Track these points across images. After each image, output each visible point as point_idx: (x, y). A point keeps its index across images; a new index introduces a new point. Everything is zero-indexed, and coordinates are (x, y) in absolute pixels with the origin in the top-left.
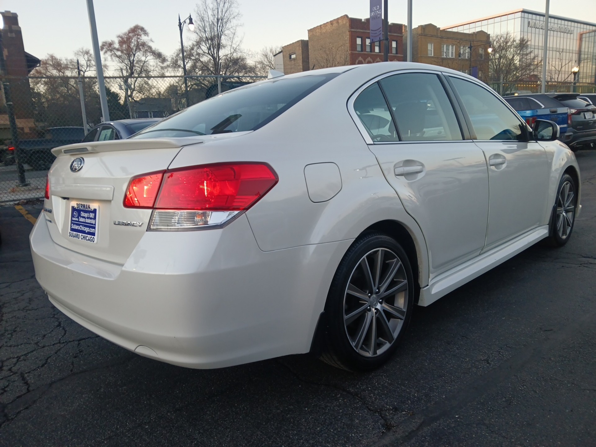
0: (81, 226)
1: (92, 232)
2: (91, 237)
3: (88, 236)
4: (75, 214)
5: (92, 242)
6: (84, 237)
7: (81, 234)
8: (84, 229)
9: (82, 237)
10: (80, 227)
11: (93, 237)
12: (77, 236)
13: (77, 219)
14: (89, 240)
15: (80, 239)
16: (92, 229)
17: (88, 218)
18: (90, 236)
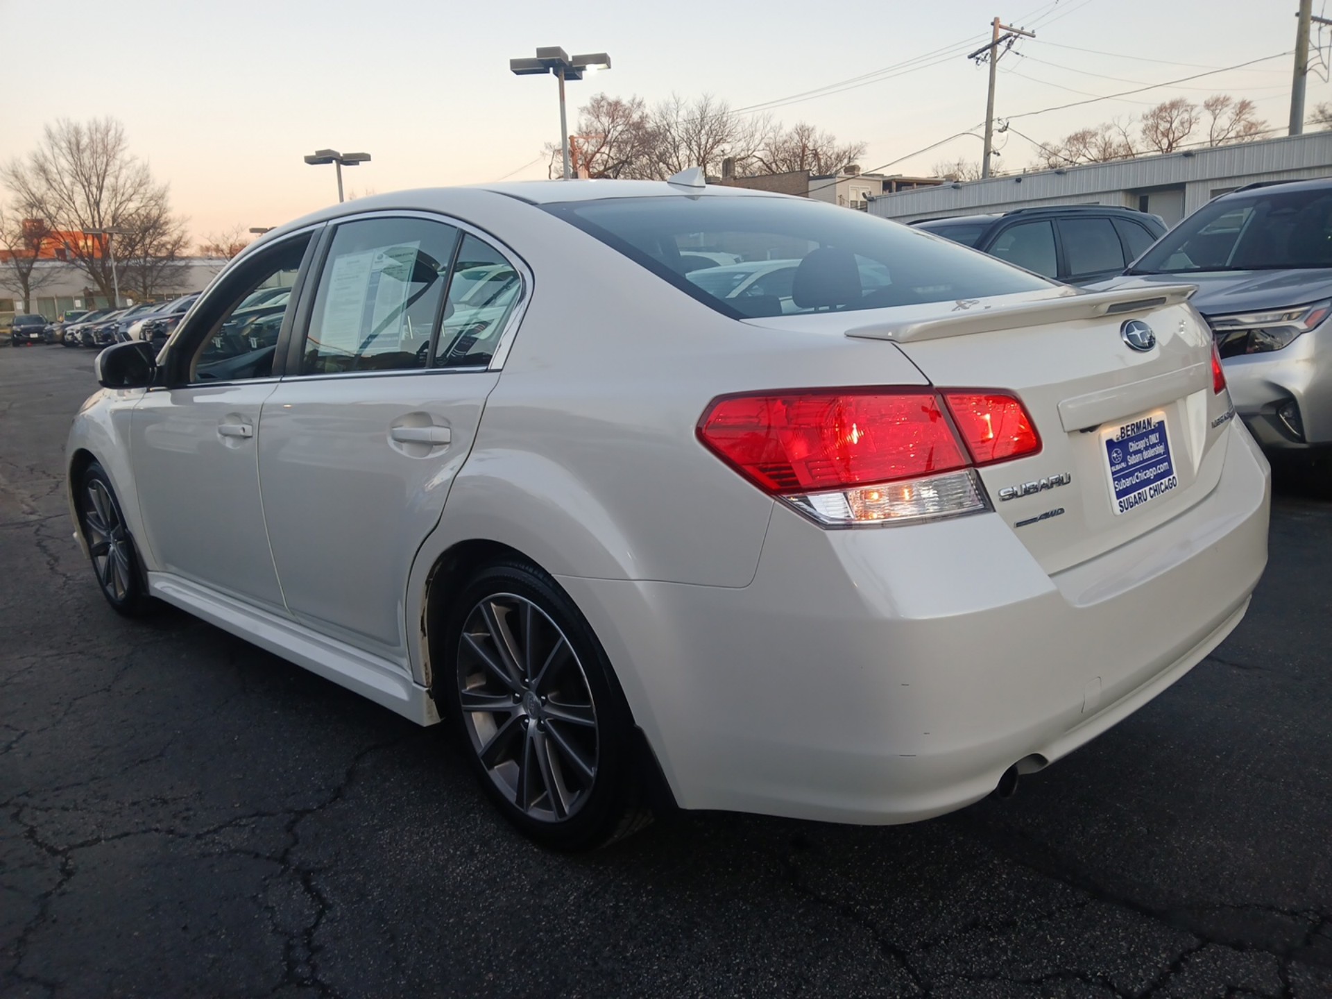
0: (1136, 474)
1: (1162, 470)
2: (1170, 479)
3: (1163, 481)
4: (1115, 455)
5: (1173, 487)
6: (1155, 490)
7: (1147, 488)
8: (1145, 475)
9: (1152, 492)
10: (1135, 477)
11: (1171, 477)
12: (1141, 498)
13: (1123, 465)
14: (1166, 488)
15: (1149, 498)
16: (1161, 465)
17: (1146, 448)
18: (1167, 479)
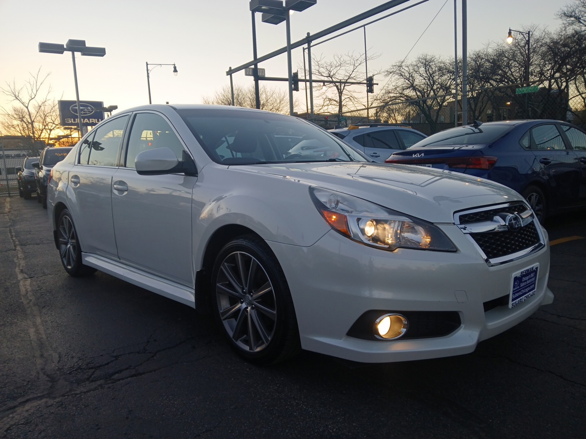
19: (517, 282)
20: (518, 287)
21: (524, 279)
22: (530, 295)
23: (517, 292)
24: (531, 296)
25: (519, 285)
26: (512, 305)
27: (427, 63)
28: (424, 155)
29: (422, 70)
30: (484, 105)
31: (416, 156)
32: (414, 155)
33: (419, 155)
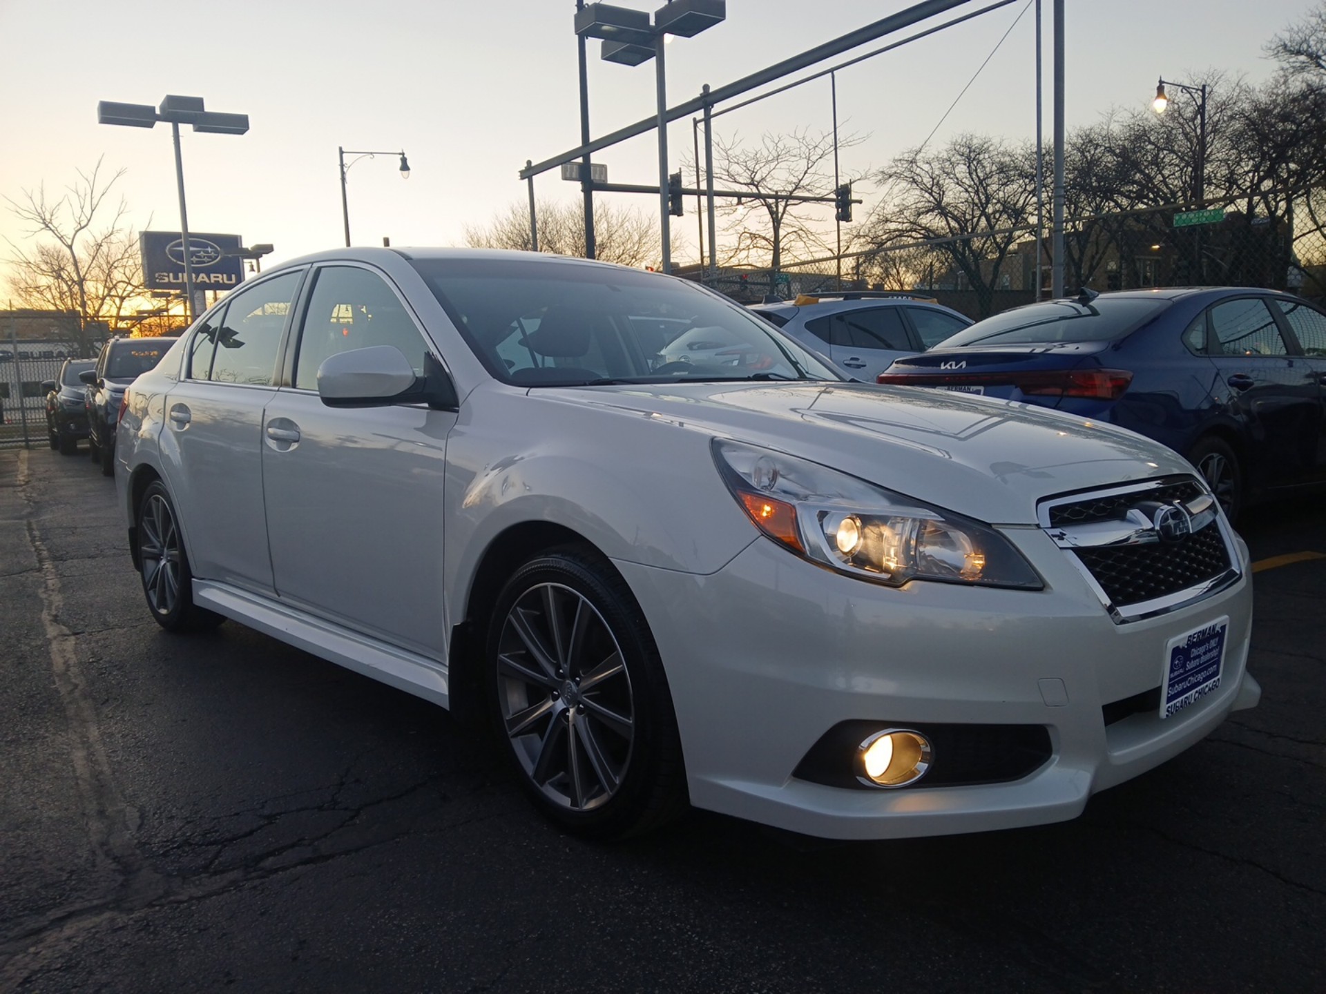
19: (1179, 659)
20: (1181, 671)
21: (1195, 652)
22: (1207, 689)
23: (1178, 683)
24: (1210, 690)
25: (1184, 666)
26: (1168, 711)
27: (971, 155)
28: (967, 364)
29: (961, 170)
30: (1101, 252)
31: (948, 366)
32: (943, 364)
33: (956, 365)
